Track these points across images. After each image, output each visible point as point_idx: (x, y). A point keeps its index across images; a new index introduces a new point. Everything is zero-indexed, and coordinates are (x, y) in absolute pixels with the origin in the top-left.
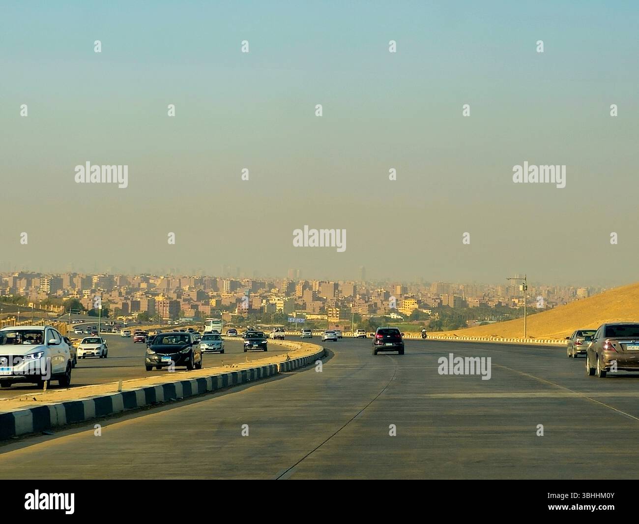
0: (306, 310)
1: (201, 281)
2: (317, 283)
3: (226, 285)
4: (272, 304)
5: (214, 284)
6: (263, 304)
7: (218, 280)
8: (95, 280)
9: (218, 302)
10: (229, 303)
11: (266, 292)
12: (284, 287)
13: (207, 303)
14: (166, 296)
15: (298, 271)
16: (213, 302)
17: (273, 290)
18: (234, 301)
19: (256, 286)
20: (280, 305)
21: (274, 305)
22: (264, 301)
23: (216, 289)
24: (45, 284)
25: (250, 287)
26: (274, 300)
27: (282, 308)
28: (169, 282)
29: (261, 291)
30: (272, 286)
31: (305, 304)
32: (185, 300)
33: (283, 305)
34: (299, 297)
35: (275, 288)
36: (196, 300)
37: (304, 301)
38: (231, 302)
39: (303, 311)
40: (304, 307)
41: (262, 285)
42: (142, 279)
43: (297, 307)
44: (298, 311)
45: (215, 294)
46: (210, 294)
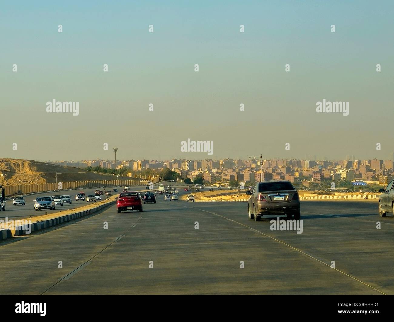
0: (362, 178)
1: (290, 162)
2: (367, 161)
3: (307, 164)
4: (338, 174)
5: (299, 164)
6: (331, 175)
7: (301, 161)
8: (221, 163)
9: (300, 174)
10: (308, 175)
11: (333, 167)
12: (345, 164)
13: (293, 175)
14: (264, 171)
15: (353, 156)
16: (297, 174)
17: (338, 167)
18: (311, 173)
19: (326, 164)
20: (344, 175)
21: (339, 175)
22: (332, 172)
23: (300, 167)
24: (186, 165)
25: (323, 164)
26: (339, 171)
27: (346, 177)
28: (269, 163)
29: (329, 167)
30: (337, 164)
31: (361, 174)
32: (277, 174)
33: (345, 175)
34: (357, 170)
35: (339, 165)
36: (285, 173)
37: (360, 172)
38: (309, 174)
39: (360, 179)
40: (360, 176)
41: (330, 164)
42: (253, 162)
43: (356, 176)
44: (357, 179)
45: (299, 169)
46: (296, 170)
